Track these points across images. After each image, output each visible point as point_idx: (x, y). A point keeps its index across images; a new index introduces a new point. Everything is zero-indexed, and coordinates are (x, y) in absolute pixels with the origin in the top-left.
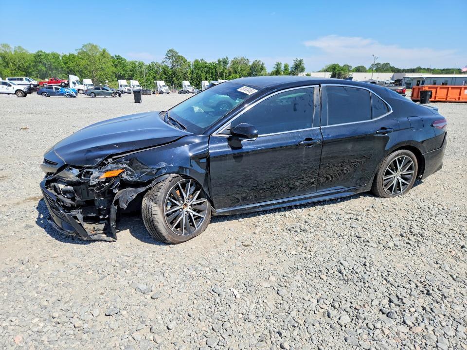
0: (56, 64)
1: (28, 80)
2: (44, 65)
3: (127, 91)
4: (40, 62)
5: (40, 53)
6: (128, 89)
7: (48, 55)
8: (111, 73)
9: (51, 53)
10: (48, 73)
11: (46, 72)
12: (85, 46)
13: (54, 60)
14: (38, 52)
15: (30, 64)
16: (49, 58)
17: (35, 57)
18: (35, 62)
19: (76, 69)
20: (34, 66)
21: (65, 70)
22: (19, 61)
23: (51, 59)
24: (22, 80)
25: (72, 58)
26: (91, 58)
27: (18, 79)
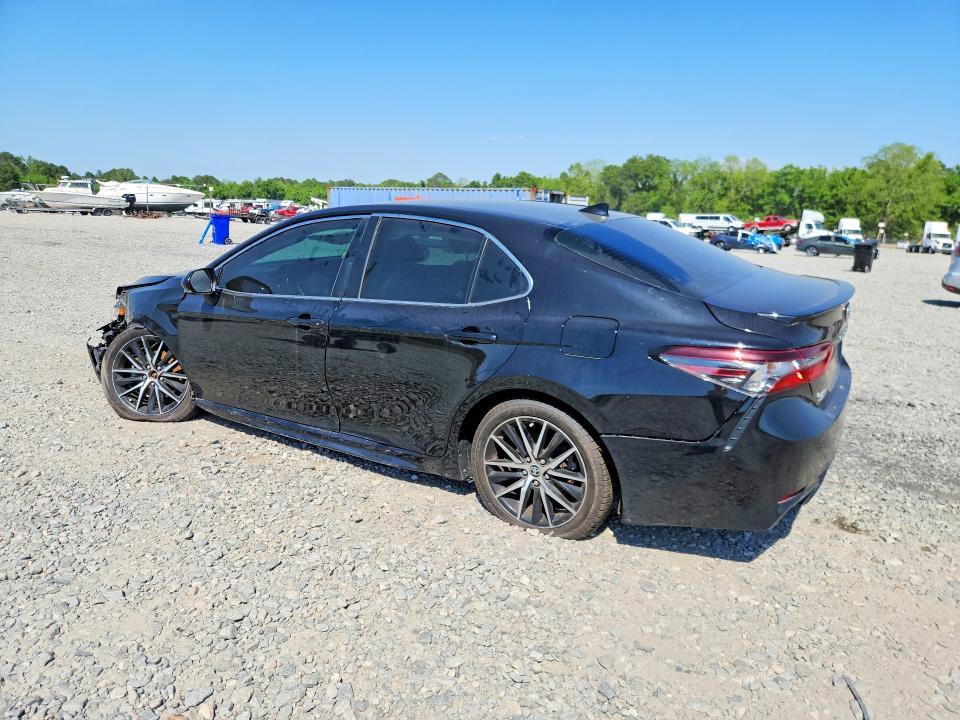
0: (812, 190)
1: (728, 219)
2: (790, 192)
3: (940, 247)
4: (783, 187)
5: (789, 170)
6: (944, 245)
7: (802, 172)
8: (930, 207)
9: (808, 168)
10: (794, 206)
11: (791, 203)
12: (885, 150)
13: (811, 183)
14: (785, 168)
15: (764, 191)
16: (803, 177)
17: (777, 177)
18: (775, 186)
19: (851, 199)
20: (771, 194)
21: (826, 202)
22: (748, 185)
23: (805, 181)
24: (717, 218)
25: (849, 176)
26: (892, 174)
27: (711, 218)
